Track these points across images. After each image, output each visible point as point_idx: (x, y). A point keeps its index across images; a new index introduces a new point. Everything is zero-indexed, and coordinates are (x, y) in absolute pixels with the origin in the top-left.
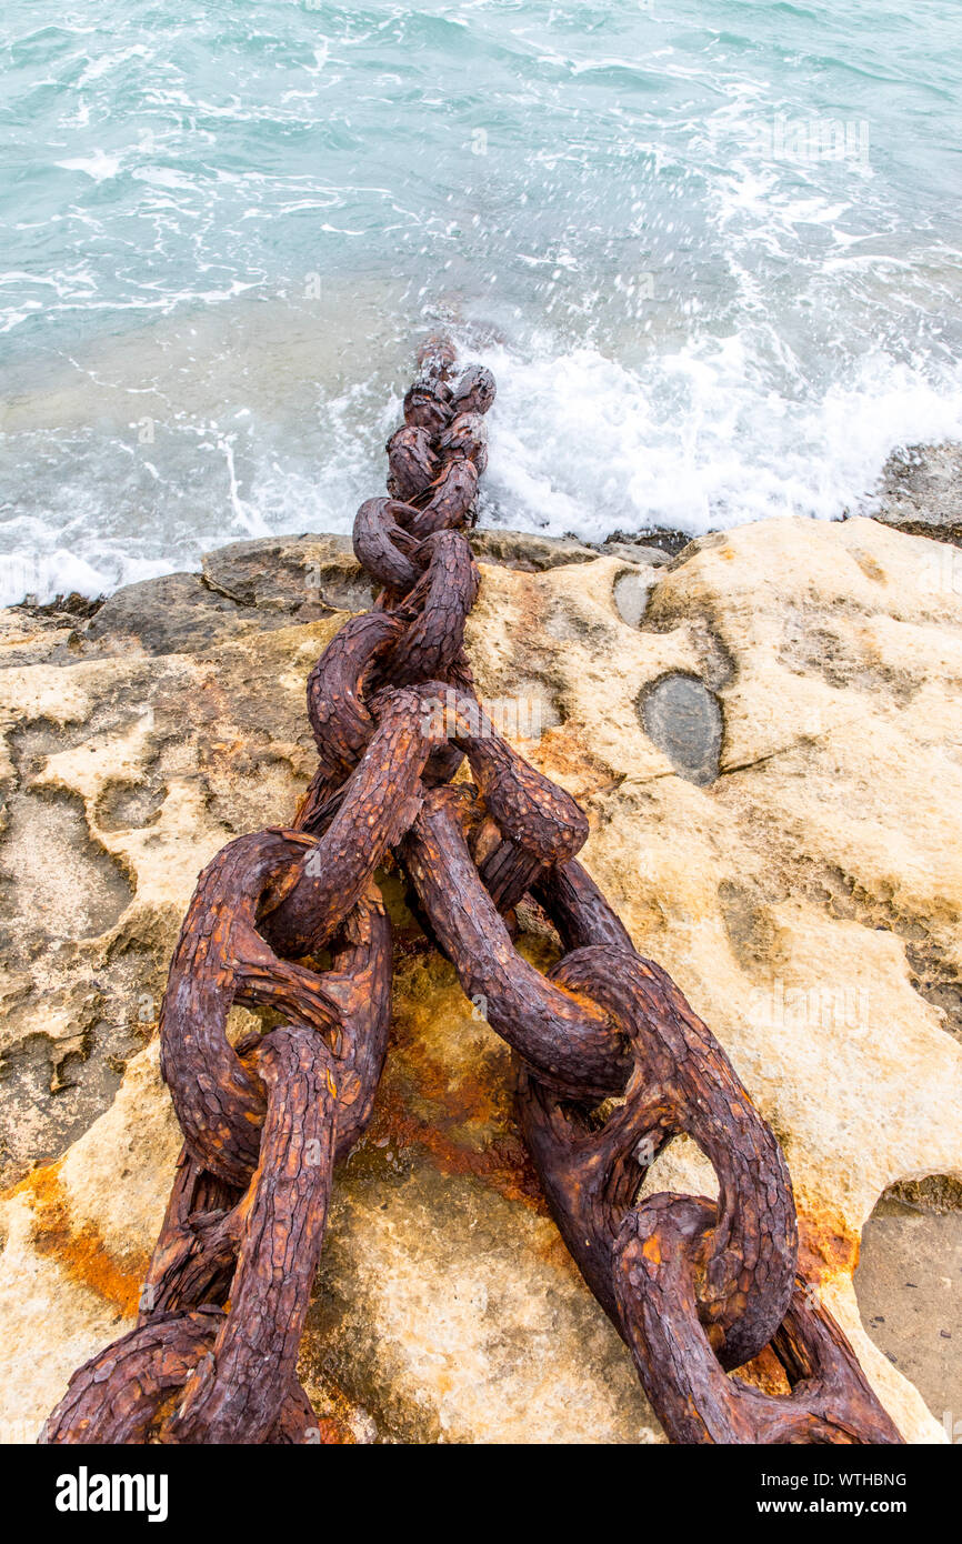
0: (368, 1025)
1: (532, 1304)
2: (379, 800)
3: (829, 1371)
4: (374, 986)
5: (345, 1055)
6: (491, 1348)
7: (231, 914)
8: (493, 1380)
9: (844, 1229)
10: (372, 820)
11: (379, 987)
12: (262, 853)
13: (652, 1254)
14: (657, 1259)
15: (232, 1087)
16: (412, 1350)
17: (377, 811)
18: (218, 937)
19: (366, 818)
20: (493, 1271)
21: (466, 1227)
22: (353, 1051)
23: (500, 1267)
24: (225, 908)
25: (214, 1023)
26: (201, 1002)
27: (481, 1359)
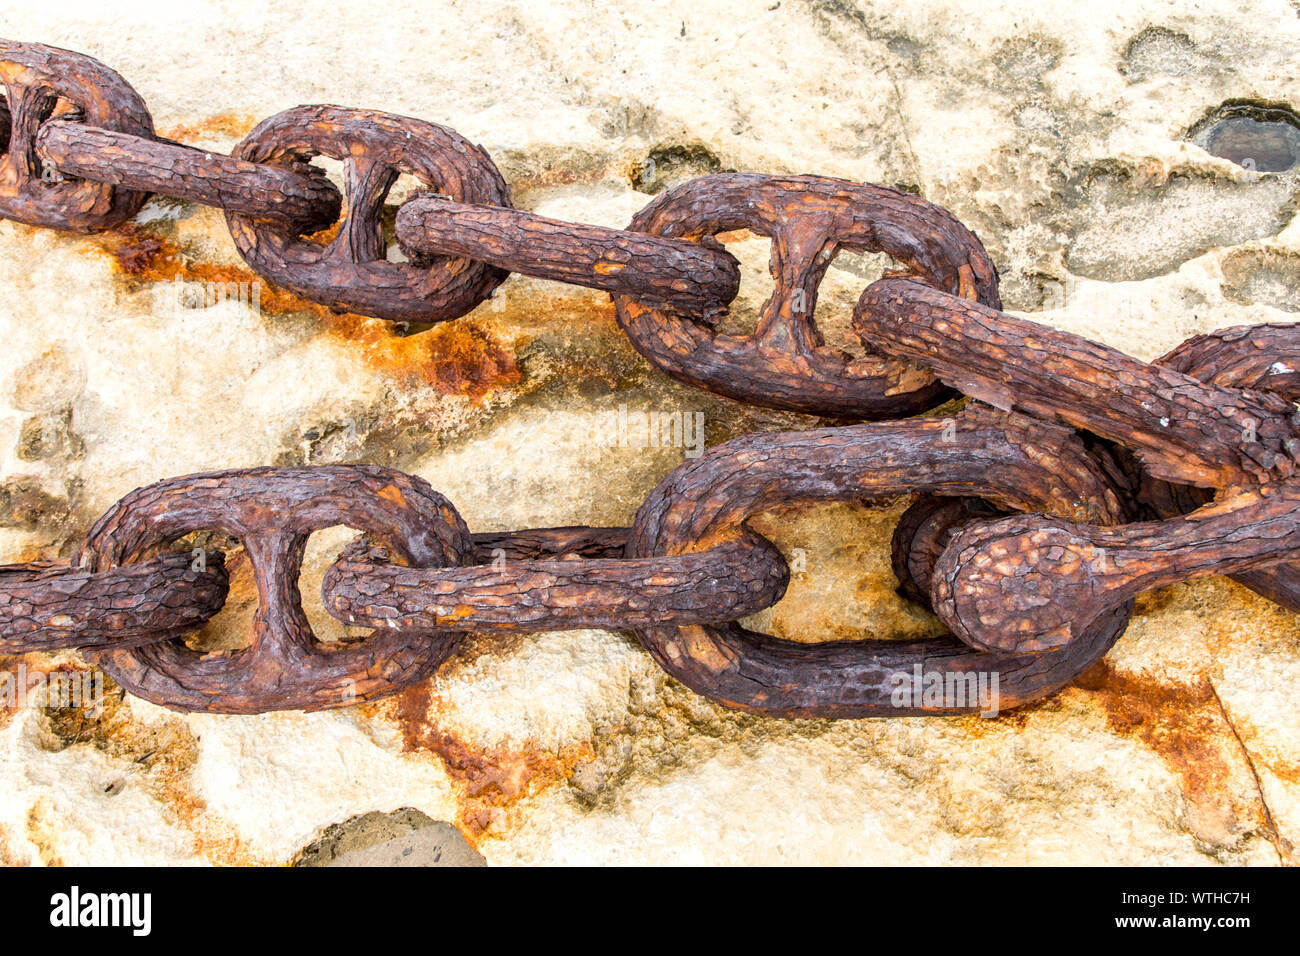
0: (749, 368)
1: (523, 513)
2: (971, 333)
3: (307, 658)
4: (793, 377)
5: (717, 343)
6: (513, 481)
7: (840, 210)
8: (489, 479)
9: (491, 835)
10: (942, 327)
11: (793, 383)
12: (930, 243)
13: (390, 493)
14: (383, 494)
15: (660, 223)
16: (533, 428)
17: (955, 332)
18: (809, 200)
19: (944, 319)
20: (570, 499)
21: (620, 493)
22: (721, 351)
23: (571, 506)
24: (847, 204)
25: (719, 204)
26: (738, 190)
27: (506, 473)
